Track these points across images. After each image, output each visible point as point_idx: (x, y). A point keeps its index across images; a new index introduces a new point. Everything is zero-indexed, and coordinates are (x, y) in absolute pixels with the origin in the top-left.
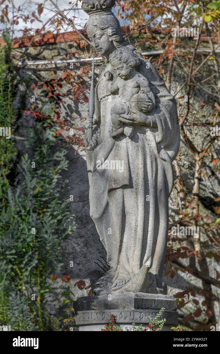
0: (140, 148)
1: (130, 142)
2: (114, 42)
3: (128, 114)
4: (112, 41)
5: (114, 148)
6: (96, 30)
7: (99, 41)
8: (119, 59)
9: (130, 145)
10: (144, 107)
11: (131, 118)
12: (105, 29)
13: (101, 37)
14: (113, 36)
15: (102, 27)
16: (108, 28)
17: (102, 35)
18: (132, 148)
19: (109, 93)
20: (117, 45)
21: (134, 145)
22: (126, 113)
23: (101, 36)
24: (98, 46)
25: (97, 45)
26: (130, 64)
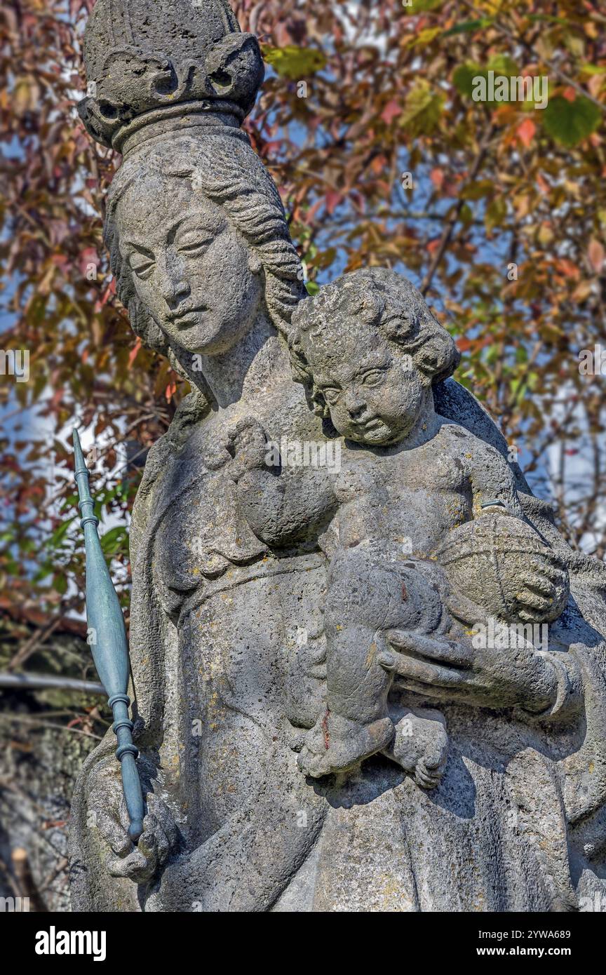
0: (476, 846)
1: (422, 812)
2: (270, 279)
3: (431, 631)
4: (259, 275)
5: (318, 850)
6: (186, 203)
7: (192, 263)
8: (370, 315)
9: (424, 830)
10: (535, 589)
11: (456, 654)
12: (232, 197)
13: (208, 242)
14: (272, 245)
15: (218, 183)
16: (248, 192)
17: (217, 232)
18: (437, 844)
19: (258, 547)
20: (283, 300)
21: (447, 829)
22: (426, 622)
23: (208, 235)
24: (185, 294)
25: (182, 286)
26: (425, 351)
